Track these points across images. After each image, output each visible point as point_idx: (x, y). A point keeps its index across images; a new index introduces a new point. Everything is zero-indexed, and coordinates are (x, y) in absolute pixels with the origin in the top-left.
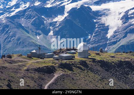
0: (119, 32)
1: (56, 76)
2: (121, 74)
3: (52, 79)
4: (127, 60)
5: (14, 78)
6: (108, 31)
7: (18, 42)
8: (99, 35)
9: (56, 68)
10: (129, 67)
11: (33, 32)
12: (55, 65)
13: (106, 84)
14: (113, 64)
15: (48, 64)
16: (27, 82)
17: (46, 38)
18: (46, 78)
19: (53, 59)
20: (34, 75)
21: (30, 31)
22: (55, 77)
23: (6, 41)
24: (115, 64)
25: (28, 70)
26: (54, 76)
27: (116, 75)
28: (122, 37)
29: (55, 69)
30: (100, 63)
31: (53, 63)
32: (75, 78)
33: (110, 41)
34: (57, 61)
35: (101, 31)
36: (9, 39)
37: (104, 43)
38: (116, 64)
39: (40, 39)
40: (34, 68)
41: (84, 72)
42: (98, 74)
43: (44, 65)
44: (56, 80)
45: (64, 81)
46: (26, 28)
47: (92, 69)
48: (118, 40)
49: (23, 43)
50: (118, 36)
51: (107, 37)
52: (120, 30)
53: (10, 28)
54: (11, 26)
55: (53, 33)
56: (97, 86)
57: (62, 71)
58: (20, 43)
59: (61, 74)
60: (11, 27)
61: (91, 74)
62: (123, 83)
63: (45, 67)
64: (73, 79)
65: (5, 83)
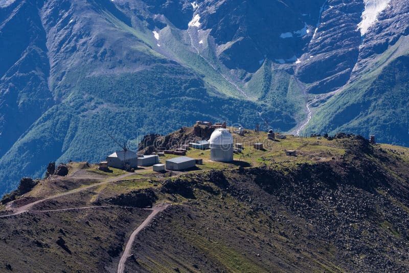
0: (393, 16)
1: (156, 210)
2: (301, 196)
3: (146, 218)
4: (323, 159)
5: (70, 225)
6: (363, 13)
7: (97, 52)
8: (337, 25)
9: (156, 193)
10: (322, 178)
11: (141, 18)
12: (155, 188)
13: (261, 222)
14: (286, 173)
15: (142, 185)
16: (96, 229)
17: (179, 38)
18: (135, 216)
19: (154, 171)
20: (111, 212)
21: (133, 18)
22: (153, 213)
23: (62, 50)
24: (290, 173)
25: (98, 203)
26: (152, 211)
27: (289, 199)
28: (401, 30)
29: (154, 195)
30: (255, 174)
31: (152, 182)
32: (194, 214)
33: (366, 42)
34: (160, 177)
35: (340, 14)
36: (72, 44)
37: (350, 49)
38: (293, 174)
39: (162, 39)
40: (111, 198)
41: (217, 197)
42: (248, 201)
43: (132, 188)
44: (155, 221)
45: (170, 221)
46: (122, 7)
47: (235, 189)
48: (391, 39)
49: (113, 54)
50: (390, 29)
51: (359, 32)
52: (395, 11)
53: (74, 11)
54: (76, 5)
55: (200, 21)
56: (239, 228)
57: (169, 199)
58: (104, 53)
59: (166, 206)
60: (78, 8)
61: (232, 202)
62: (300, 216)
63: (134, 192)
64: (189, 215)
65: (53, 238)
